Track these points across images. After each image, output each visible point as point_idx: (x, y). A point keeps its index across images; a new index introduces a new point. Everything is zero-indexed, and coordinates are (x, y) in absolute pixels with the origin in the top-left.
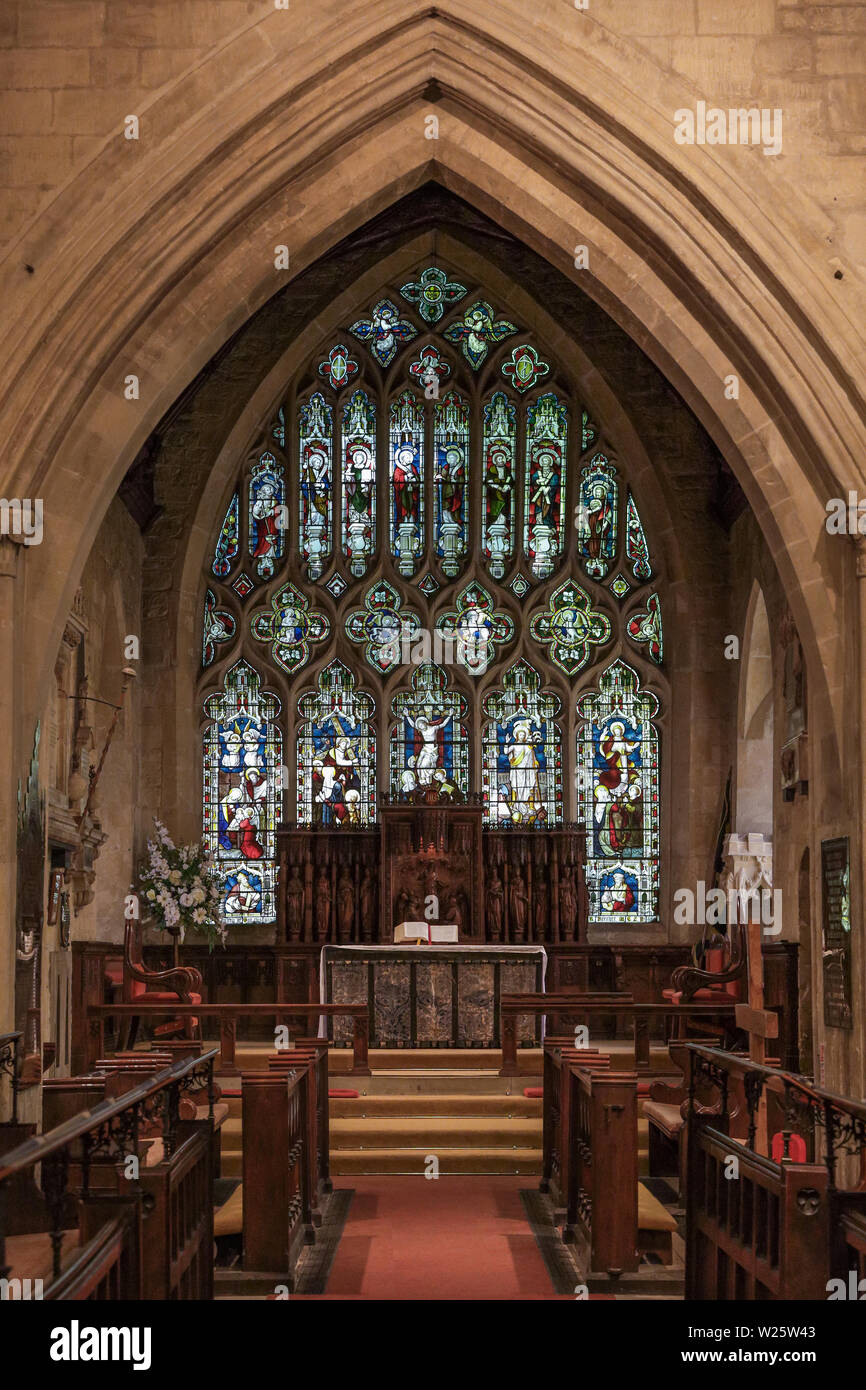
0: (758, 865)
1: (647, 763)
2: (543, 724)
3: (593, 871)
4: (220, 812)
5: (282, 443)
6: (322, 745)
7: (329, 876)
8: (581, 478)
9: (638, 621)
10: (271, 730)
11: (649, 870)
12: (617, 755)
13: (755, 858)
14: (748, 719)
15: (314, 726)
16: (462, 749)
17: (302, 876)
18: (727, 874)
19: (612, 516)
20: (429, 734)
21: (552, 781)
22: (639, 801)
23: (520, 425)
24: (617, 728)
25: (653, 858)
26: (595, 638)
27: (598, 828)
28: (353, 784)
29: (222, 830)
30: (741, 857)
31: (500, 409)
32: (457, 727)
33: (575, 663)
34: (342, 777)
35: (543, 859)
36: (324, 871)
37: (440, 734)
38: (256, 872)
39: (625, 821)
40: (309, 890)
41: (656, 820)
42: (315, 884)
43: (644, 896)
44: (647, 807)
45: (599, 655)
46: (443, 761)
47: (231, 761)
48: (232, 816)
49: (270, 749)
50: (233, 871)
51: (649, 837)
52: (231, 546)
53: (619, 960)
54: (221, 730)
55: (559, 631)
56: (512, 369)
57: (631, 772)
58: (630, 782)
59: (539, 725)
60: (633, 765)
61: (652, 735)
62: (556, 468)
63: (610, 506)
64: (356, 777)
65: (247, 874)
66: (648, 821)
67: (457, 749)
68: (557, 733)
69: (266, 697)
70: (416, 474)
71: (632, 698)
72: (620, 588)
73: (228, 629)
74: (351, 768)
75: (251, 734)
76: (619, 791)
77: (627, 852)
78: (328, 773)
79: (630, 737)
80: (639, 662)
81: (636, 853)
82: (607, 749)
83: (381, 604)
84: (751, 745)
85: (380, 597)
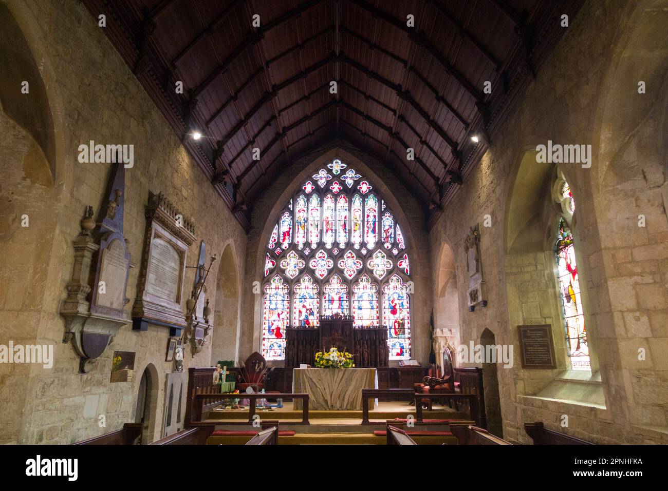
0: (446, 339)
1: (405, 307)
2: (372, 294)
3: (390, 342)
4: (269, 323)
5: (291, 209)
6: (302, 301)
7: (302, 343)
8: (382, 219)
9: (401, 262)
10: (286, 296)
11: (408, 342)
12: (396, 304)
13: (446, 337)
14: (439, 291)
15: (300, 295)
16: (347, 302)
17: (294, 344)
18: (436, 343)
19: (392, 231)
20: (336, 298)
21: (375, 312)
22: (403, 319)
23: (363, 203)
24: (396, 296)
25: (409, 338)
26: (388, 267)
27: (391, 328)
28: (312, 314)
29: (269, 329)
30: (441, 337)
31: (357, 199)
32: (345, 296)
33: (382, 275)
34: (308, 311)
35: (373, 338)
36: (301, 342)
37: (340, 298)
38: (280, 343)
39: (399, 326)
40: (296, 348)
41: (409, 325)
42: (298, 346)
43: (406, 351)
44: (406, 322)
45: (390, 273)
46: (340, 306)
47: (273, 306)
48: (273, 324)
49: (286, 303)
50: (273, 342)
51: (407, 331)
52: (275, 240)
53: (400, 373)
54: (270, 296)
55: (377, 265)
56: (361, 188)
57: (400, 310)
58: (400, 313)
59: (371, 295)
60: (401, 307)
61: (407, 298)
62: (375, 216)
63: (391, 227)
64: (313, 311)
65: (277, 343)
66: (407, 326)
67: (345, 302)
68: (377, 297)
69: (285, 286)
70: (332, 218)
71: (400, 286)
72: (395, 252)
73: (273, 265)
74: (311, 309)
75: (280, 298)
76: (397, 316)
77: (400, 336)
78: (304, 310)
79: (400, 298)
80: (402, 275)
81: (403, 336)
82: (392, 302)
83: (321, 257)
84: (441, 299)
85: (321, 255)
